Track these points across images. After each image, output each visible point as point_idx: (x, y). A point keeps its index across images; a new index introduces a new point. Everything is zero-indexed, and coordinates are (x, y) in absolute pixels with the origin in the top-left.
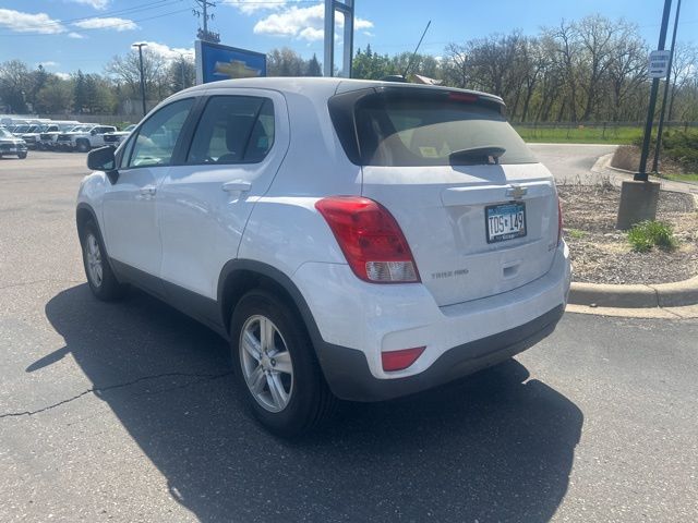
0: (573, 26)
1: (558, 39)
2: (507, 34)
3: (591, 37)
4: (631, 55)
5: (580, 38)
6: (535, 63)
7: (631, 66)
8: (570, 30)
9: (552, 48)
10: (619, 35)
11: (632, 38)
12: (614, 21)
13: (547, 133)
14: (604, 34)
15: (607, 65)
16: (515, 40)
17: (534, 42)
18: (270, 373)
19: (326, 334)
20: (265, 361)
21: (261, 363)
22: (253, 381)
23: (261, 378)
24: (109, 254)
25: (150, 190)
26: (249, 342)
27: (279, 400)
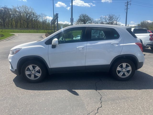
0: (20, 7)
1: (17, 9)
2: (3, 6)
3: (25, 10)
4: (33, 15)
5: (22, 10)
6: (11, 14)
7: (34, 17)
8: (20, 8)
9: (15, 11)
10: (30, 10)
11: (33, 11)
12: (29, 7)
14: (27, 10)
15: (29, 17)
16: (6, 8)
17: (11, 9)
18: (125, 72)
19: (140, 61)
20: (124, 70)
21: (122, 71)
22: (120, 75)
23: (122, 73)
24: (50, 67)
25: (83, 47)
26: (119, 69)
27: (127, 75)
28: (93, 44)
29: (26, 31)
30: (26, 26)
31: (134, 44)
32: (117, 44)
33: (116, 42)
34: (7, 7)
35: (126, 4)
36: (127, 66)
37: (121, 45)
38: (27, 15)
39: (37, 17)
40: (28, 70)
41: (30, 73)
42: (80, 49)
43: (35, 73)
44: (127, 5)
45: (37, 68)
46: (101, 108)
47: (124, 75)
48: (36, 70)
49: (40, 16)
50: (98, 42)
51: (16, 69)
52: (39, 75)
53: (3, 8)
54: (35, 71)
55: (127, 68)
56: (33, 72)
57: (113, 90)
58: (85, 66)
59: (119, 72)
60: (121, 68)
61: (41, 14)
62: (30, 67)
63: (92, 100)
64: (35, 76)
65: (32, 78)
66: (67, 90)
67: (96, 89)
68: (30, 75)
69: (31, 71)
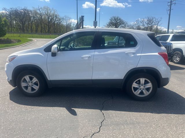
0: (41, 8)
1: (38, 11)
2: (23, 8)
3: (46, 12)
4: (56, 17)
5: (44, 12)
6: (32, 17)
7: (56, 20)
8: (41, 9)
9: (36, 13)
10: (53, 12)
11: (56, 14)
12: (51, 9)
13: (44, 36)
14: (49, 11)
15: (51, 20)
16: (25, 10)
17: (31, 11)
18: (143, 89)
19: (163, 77)
20: (142, 87)
21: (140, 88)
22: (137, 93)
23: (140, 91)
24: (49, 79)
25: (89, 56)
26: (135, 85)
27: (146, 93)
28: (102, 53)
29: (46, 36)
30: (47, 31)
31: (157, 54)
32: (134, 53)
33: (132, 52)
34: (27, 9)
35: (169, 4)
36: (146, 82)
37: (138, 55)
38: (48, 18)
39: (60, 20)
40: (25, 81)
41: (27, 85)
42: (85, 59)
43: (32, 85)
44: (171, 4)
45: (35, 80)
46: (97, 134)
47: (142, 93)
48: (34, 82)
49: (63, 19)
50: (109, 50)
51: (11, 79)
52: (36, 88)
53: (22, 9)
54: (32, 83)
55: (146, 85)
56: (30, 84)
57: (123, 112)
58: (92, 80)
59: (136, 89)
60: (137, 85)
61: (65, 16)
62: (27, 78)
63: (90, 122)
64: (33, 89)
65: (29, 91)
66: (65, 108)
67: (101, 109)
68: (26, 87)
69: (27, 82)
